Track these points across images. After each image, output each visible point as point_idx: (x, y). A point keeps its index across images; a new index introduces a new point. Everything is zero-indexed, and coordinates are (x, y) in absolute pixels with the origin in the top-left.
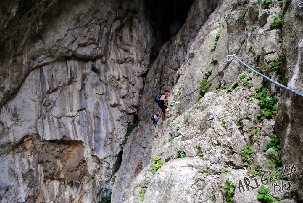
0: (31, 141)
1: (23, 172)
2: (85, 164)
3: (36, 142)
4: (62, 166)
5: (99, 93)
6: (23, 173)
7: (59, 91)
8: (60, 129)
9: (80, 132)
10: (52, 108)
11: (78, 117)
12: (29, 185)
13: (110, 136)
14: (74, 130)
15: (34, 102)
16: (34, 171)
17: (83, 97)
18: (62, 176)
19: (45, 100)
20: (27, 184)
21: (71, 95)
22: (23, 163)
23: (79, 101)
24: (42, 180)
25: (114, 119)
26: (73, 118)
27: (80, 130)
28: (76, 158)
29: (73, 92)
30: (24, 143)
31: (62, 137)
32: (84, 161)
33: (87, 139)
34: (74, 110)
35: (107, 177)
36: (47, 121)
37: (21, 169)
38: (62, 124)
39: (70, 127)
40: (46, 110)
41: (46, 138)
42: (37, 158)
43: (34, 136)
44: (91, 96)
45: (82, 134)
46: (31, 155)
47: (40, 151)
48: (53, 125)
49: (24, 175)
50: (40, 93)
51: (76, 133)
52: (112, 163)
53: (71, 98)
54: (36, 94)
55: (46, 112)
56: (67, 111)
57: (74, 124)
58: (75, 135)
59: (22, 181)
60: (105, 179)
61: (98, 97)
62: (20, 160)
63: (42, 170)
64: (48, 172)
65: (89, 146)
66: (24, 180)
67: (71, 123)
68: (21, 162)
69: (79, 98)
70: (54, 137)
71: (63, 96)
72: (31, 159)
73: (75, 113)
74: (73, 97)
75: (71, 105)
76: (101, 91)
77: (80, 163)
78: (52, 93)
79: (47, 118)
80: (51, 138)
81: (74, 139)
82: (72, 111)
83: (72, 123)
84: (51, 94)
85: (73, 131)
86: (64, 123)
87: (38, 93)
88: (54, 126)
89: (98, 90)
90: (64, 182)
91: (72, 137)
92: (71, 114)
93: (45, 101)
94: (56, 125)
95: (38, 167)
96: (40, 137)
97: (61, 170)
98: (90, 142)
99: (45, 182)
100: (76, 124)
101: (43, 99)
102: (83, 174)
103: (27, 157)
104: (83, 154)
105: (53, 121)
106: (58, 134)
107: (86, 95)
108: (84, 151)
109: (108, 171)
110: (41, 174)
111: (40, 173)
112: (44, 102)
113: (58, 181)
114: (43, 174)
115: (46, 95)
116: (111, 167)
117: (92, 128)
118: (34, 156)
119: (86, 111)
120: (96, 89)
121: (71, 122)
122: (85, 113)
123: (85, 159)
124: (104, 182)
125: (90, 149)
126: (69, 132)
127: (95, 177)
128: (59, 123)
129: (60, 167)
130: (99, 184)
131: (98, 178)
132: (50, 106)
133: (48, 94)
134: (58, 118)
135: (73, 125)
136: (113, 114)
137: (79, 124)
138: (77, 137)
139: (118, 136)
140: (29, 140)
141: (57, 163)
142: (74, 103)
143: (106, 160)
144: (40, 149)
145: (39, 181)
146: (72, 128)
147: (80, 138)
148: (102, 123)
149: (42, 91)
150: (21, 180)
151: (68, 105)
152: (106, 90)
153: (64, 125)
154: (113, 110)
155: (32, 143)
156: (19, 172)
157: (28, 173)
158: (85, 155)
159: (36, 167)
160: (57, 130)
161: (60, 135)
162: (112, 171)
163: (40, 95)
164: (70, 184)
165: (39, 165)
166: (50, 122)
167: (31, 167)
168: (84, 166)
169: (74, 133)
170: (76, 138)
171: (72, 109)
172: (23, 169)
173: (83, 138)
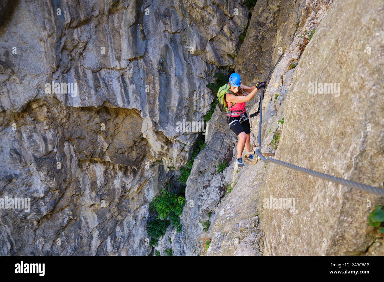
0: (45, 109)
1: (36, 154)
2: (145, 143)
3: (55, 110)
4: (106, 145)
5: (169, 31)
6: (35, 157)
7: (93, 24)
8: (99, 89)
9: (135, 95)
10: (81, 54)
11: (132, 70)
12: (48, 173)
13: (186, 103)
14: (123, 91)
15: (42, 43)
16: (55, 154)
17: (140, 35)
18: (108, 159)
19: (64, 39)
20: (46, 173)
21: (116, 32)
22: (34, 141)
23: (131, 43)
24: (75, 164)
25: (195, 76)
26: (123, 71)
27: (134, 92)
28: (129, 133)
29: (120, 28)
30: (34, 111)
31: (101, 103)
32: (143, 139)
33: (147, 106)
34: (122, 58)
35: (180, 162)
36: (73, 76)
37: (32, 151)
38: (101, 82)
39: (116, 86)
40: (70, 58)
41: (72, 103)
42: (61, 133)
43: (50, 101)
44: (154, 35)
45: (138, 98)
46: (49, 129)
47: (66, 122)
48: (84, 83)
49: (38, 159)
50: (53, 28)
51: (127, 97)
52: (189, 143)
53: (117, 37)
54: (45, 28)
55: (71, 60)
56: (111, 60)
57: (124, 82)
58: (125, 99)
59: (35, 168)
60: (178, 164)
61: (167, 36)
62: (31, 136)
63: (72, 150)
64: (84, 153)
65: (150, 117)
66: (39, 168)
67: (119, 81)
68: (31, 140)
69: (131, 38)
70: (87, 103)
71: (103, 33)
72: (50, 135)
73: (124, 64)
74: (120, 36)
75: (118, 50)
76: (172, 28)
77: (135, 142)
78: (79, 29)
79: (72, 71)
80: (82, 104)
81: (124, 105)
82: (119, 59)
83: (121, 81)
84: (76, 30)
85: (121, 93)
86: (107, 79)
87: (47, 27)
88: (88, 84)
89: (167, 24)
90: (113, 166)
91: (120, 104)
92: (118, 65)
93: (65, 42)
94: (91, 83)
95: (64, 146)
96: (61, 103)
97: (104, 150)
98: (152, 111)
99: (80, 165)
100: (128, 81)
101: (60, 38)
102: (141, 157)
103: (42, 132)
104: (141, 128)
105: (85, 76)
106: (94, 97)
107: (146, 33)
108: (141, 124)
109: (183, 154)
110: (71, 156)
111: (68, 155)
112: (63, 44)
113: (102, 164)
114: (74, 155)
115: (67, 32)
116: (187, 149)
117: (154, 90)
118: (54, 131)
119: (145, 61)
120: (165, 24)
121: (119, 78)
122: (143, 64)
123: (144, 136)
124: (176, 168)
125: (151, 122)
126: (114, 95)
127: (163, 160)
128: (96, 79)
129: (103, 145)
130: (168, 170)
131: (167, 162)
132: (78, 51)
133: (70, 29)
134: (94, 72)
135: (121, 82)
136: (193, 68)
137: (132, 82)
138: (129, 103)
139: (200, 103)
140: (42, 106)
141: (99, 140)
142: (122, 46)
143: (178, 139)
144: (64, 121)
145: (69, 167)
146: (119, 88)
147: (134, 105)
148: (173, 83)
149: (56, 24)
150: (33, 167)
151: (112, 50)
152: (183, 25)
153: (106, 84)
154: (193, 60)
155: (48, 112)
156: (29, 154)
157: (45, 157)
158: (143, 131)
159: (60, 146)
160: (93, 92)
161: (97, 100)
162: (187, 155)
163: (52, 31)
164: (123, 169)
165: (66, 144)
166: (79, 77)
167: (50, 148)
168: (144, 145)
169: (124, 96)
170: (126, 105)
171: (120, 57)
172: (36, 150)
173: (139, 105)
